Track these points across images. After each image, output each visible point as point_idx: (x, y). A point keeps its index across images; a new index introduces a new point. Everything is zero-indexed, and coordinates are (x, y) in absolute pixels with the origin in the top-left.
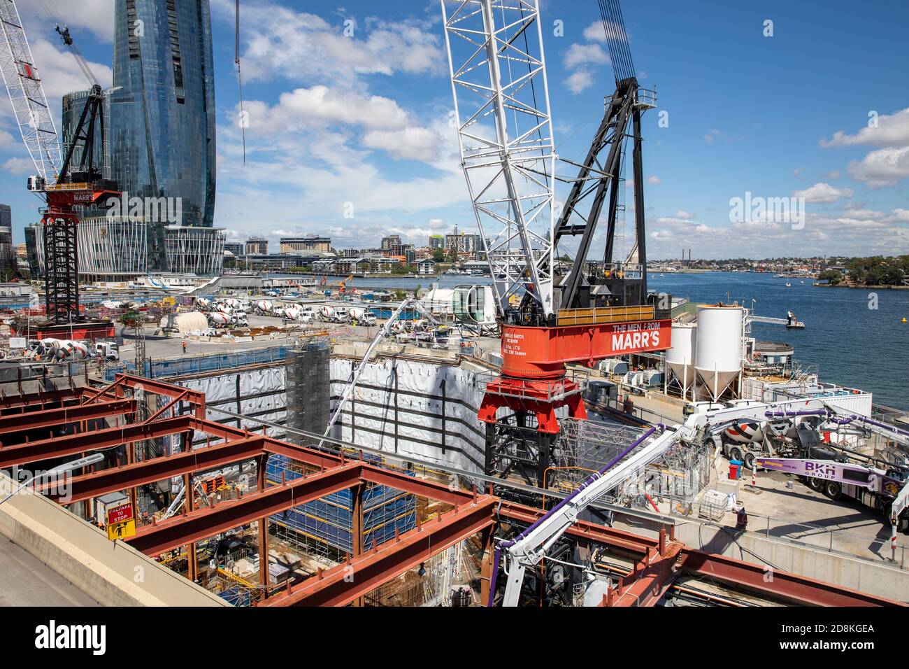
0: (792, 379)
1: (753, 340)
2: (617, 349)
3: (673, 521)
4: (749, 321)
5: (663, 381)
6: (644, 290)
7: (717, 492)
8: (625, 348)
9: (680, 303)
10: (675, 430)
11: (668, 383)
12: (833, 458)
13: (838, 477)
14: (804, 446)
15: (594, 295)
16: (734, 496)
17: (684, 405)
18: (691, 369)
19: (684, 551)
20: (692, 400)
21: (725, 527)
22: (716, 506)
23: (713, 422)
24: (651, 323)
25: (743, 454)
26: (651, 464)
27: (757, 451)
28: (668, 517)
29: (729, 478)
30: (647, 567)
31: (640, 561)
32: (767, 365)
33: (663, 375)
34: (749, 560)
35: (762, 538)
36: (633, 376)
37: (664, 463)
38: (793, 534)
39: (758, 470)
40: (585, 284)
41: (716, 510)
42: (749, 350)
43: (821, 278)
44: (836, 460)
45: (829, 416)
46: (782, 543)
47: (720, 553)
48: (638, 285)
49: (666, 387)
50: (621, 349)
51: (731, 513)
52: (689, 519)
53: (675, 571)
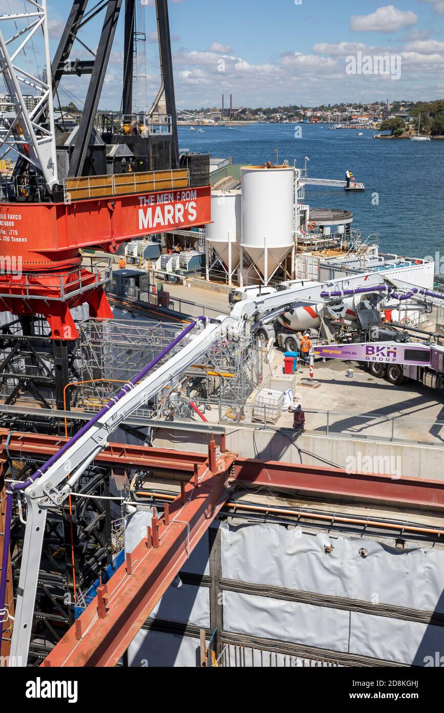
0: (351, 251)
1: (306, 208)
2: (146, 227)
3: (223, 429)
4: (302, 184)
5: (203, 264)
6: (175, 148)
7: (270, 391)
8: (155, 225)
9: (221, 166)
10: (219, 322)
11: (210, 266)
12: (394, 338)
13: (400, 360)
14: (364, 327)
15: (111, 158)
16: (291, 392)
17: (229, 292)
18: (236, 246)
19: (237, 463)
20: (239, 286)
21: (282, 429)
22: (271, 407)
23: (262, 309)
24: (185, 191)
25: (299, 343)
26: (193, 366)
27: (314, 338)
28: (217, 425)
29: (284, 373)
30: (197, 487)
31: (188, 481)
32: (323, 237)
33: (203, 257)
34: (309, 463)
35: (321, 436)
36: (167, 260)
37: (210, 362)
38: (353, 427)
39: (316, 361)
40: (99, 142)
41: (271, 411)
42: (303, 220)
43: (383, 128)
44: (398, 340)
45: (390, 291)
46: (343, 439)
47: (277, 459)
48: (167, 143)
49: (207, 271)
50: (150, 226)
51: (287, 413)
52: (241, 425)
53: (229, 486)
